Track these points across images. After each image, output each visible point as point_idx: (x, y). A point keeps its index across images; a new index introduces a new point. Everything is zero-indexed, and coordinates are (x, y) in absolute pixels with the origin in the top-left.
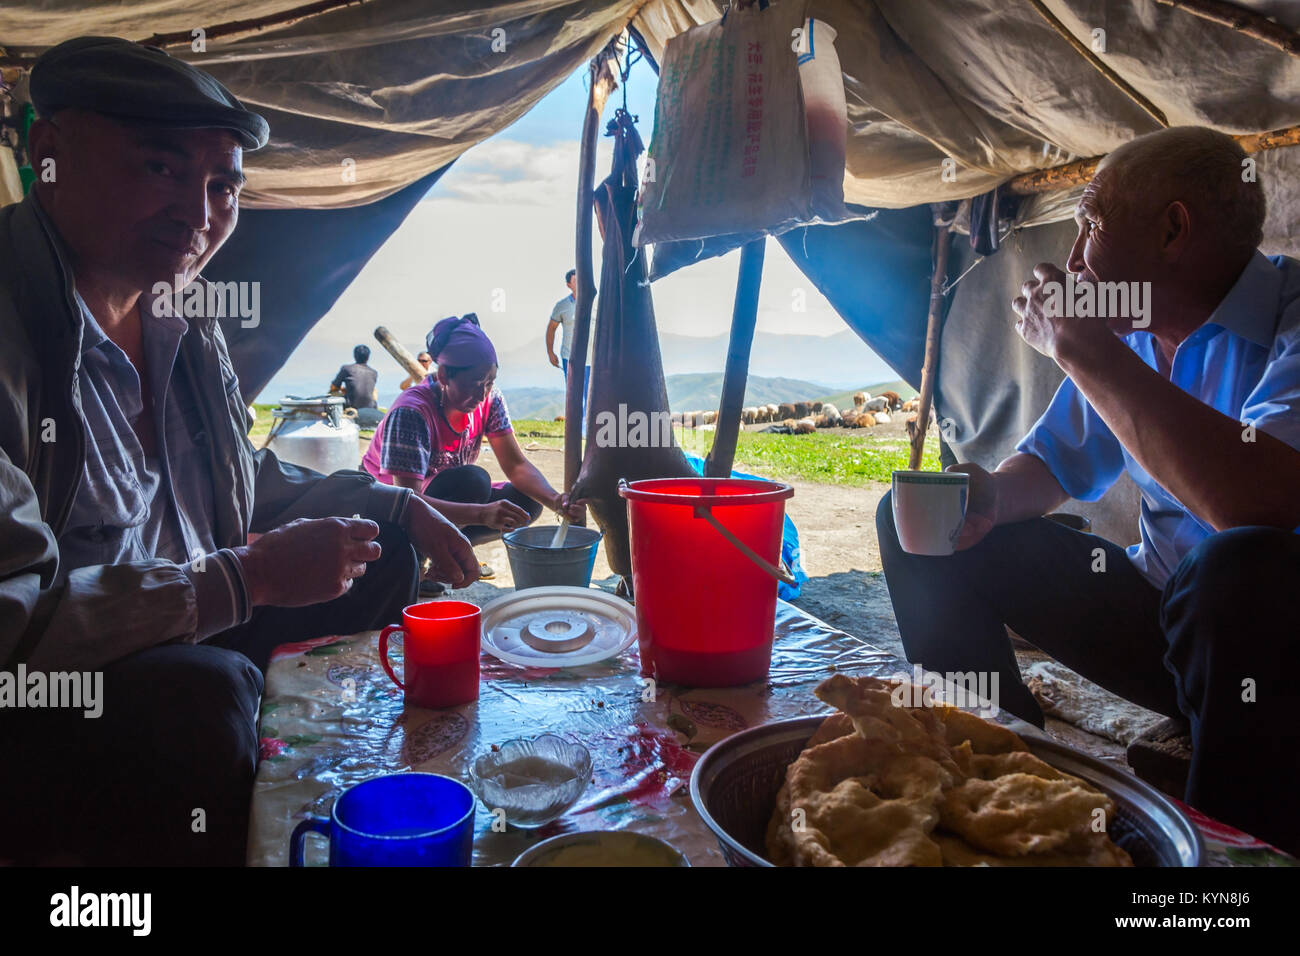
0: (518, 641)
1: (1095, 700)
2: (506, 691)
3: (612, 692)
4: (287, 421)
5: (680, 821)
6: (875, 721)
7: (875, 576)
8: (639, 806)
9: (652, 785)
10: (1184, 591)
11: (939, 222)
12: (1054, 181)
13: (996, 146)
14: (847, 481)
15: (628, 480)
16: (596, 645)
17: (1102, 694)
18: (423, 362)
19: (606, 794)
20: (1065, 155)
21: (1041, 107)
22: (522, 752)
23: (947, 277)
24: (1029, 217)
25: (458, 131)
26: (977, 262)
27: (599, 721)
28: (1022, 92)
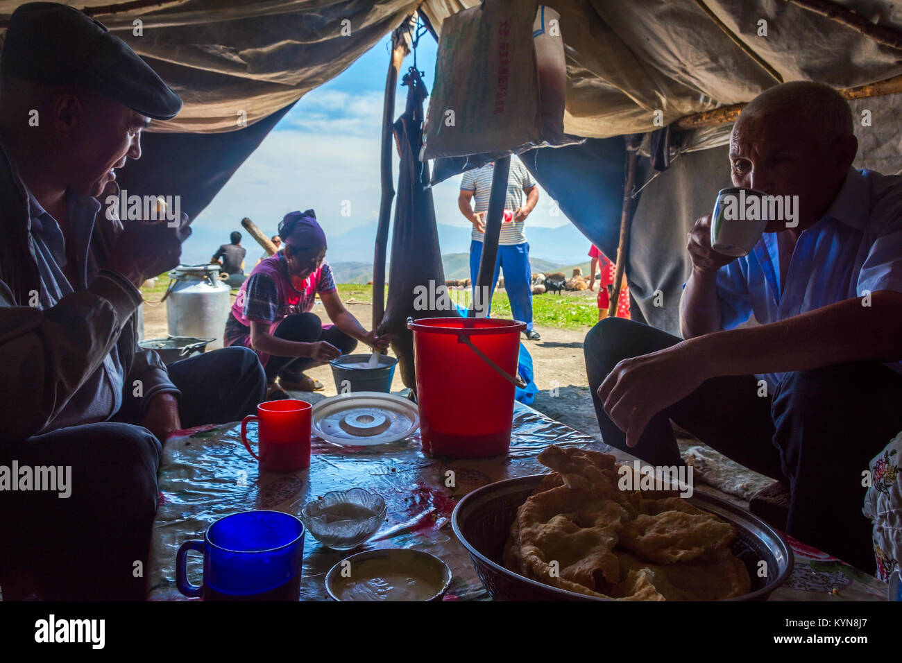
0: (338, 428)
1: (730, 472)
2: (329, 461)
3: (402, 462)
4: (180, 282)
5: (445, 545)
6: (576, 476)
7: (584, 389)
8: (418, 536)
9: (427, 522)
10: (787, 393)
11: (630, 148)
12: (707, 121)
13: (668, 96)
14: (567, 326)
15: (414, 318)
16: (391, 431)
17: (735, 467)
18: (274, 242)
19: (395, 528)
20: (714, 103)
21: (699, 69)
22: (339, 500)
23: (634, 186)
24: (691, 146)
25: (299, 80)
26: (656, 176)
27: (392, 481)
28: (686, 59)
